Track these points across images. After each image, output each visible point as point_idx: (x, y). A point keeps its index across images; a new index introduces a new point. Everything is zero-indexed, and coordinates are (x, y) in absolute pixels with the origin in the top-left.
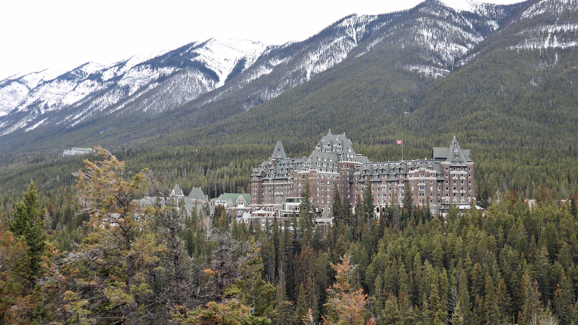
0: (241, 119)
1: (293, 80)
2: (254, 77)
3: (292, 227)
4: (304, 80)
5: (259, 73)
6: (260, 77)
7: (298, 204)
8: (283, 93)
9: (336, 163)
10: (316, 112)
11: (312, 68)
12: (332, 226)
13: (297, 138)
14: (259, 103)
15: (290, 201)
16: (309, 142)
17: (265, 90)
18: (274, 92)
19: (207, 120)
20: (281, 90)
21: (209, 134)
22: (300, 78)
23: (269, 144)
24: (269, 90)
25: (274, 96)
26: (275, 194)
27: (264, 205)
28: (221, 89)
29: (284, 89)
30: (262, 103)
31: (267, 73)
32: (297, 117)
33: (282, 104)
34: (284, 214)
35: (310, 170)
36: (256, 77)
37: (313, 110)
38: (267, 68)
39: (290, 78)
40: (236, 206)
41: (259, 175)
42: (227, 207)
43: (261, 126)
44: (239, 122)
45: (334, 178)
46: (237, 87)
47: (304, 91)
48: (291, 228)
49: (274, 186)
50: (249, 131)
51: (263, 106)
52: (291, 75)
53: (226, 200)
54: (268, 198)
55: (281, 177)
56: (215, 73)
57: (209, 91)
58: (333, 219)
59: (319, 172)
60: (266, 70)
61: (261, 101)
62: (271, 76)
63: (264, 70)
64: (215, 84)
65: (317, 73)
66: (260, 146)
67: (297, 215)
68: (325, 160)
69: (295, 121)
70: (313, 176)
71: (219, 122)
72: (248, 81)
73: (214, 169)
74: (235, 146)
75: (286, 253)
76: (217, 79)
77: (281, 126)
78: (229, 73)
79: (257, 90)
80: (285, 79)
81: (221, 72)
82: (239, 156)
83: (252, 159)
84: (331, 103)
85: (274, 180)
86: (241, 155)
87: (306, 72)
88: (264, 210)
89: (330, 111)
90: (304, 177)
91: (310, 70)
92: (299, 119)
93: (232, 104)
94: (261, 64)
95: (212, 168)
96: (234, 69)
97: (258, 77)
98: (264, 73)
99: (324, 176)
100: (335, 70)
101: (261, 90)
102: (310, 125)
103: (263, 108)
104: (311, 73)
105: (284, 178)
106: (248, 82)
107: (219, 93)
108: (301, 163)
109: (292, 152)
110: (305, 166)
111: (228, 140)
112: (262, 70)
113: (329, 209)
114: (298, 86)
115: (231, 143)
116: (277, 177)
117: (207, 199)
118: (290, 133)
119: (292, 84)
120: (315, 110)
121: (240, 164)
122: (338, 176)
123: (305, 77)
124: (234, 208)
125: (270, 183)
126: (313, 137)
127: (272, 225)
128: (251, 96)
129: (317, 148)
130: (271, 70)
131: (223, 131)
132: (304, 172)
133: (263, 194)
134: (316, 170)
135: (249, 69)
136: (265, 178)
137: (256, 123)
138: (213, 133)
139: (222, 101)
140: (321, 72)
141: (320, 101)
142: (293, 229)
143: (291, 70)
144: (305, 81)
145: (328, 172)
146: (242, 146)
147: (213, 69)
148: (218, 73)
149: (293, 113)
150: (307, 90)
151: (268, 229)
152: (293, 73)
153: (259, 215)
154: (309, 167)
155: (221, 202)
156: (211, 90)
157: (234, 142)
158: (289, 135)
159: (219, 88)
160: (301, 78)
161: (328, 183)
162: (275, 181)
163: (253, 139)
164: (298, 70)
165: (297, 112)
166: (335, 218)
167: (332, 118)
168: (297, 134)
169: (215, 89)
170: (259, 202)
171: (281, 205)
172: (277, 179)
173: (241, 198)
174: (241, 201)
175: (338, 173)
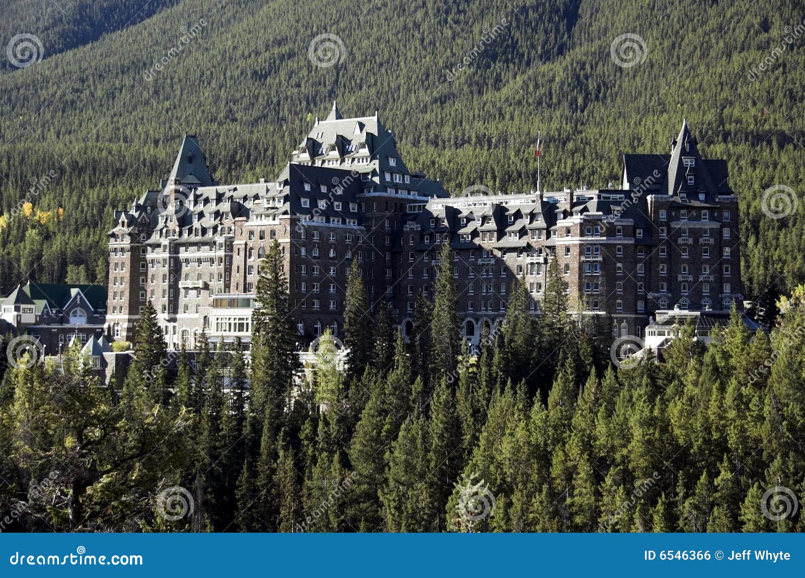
9: (354, 198)
26: (181, 285)
35: (281, 217)
40: (63, 320)
41: (133, 230)
42: (37, 323)
45: (349, 241)
54: (159, 296)
55: (198, 238)
68: (324, 190)
70: (290, 235)
85: (176, 244)
90: (262, 238)
99: (321, 235)
105: (205, 239)
110: (266, 205)
116: (186, 238)
122: (358, 232)
124: (58, 325)
129: (301, 155)
132: (264, 222)
133: (145, 285)
136: (151, 241)
154: (277, 209)
155: (17, 309)
161: (333, 254)
162: (179, 248)
171: (195, 315)
172: (185, 244)
173: (79, 297)
174: (76, 307)
175: (359, 225)
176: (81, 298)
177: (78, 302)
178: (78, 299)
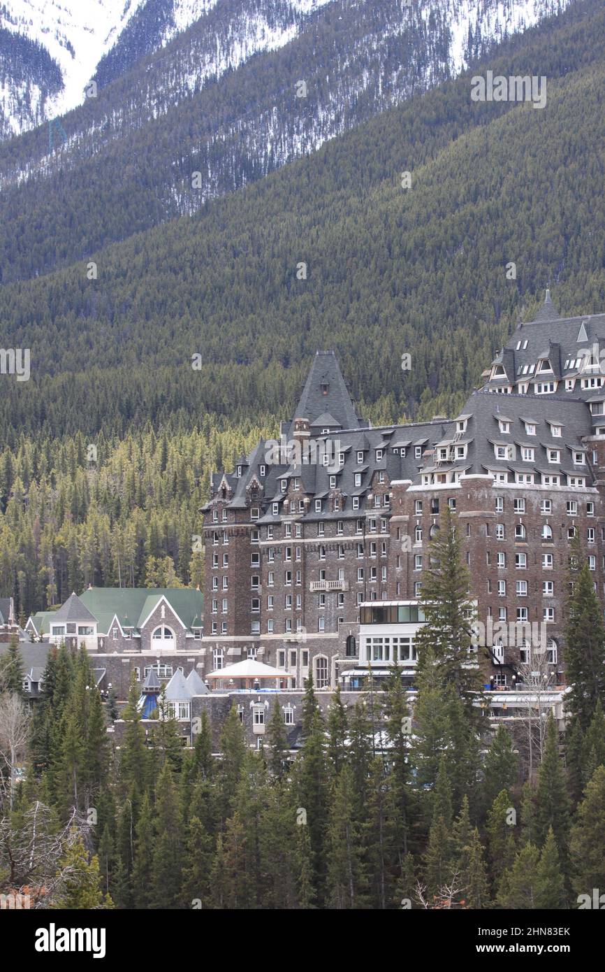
0: (162, 252)
1: (388, 72)
2: (215, 67)
3: (384, 735)
4: (437, 72)
5: (236, 45)
6: (242, 65)
7: (410, 630)
8: (348, 134)
9: (580, 443)
10: (494, 215)
11: (473, 16)
12: (563, 726)
13: (411, 332)
14: (239, 180)
15: (381, 616)
16: (468, 349)
17: (267, 119)
18: (308, 126)
19: (12, 260)
20: (338, 120)
21: (22, 323)
22: (423, 62)
23: (286, 364)
24: (282, 119)
25: (304, 145)
26: (312, 587)
27: (263, 637)
28: (73, 121)
29: (350, 115)
30: (252, 178)
31: (272, 46)
32: (410, 238)
33: (344, 183)
34: (353, 678)
35: (464, 476)
36: (223, 66)
37: (483, 205)
38: (271, 24)
39: (375, 63)
40: (140, 644)
41: (238, 502)
42: (100, 650)
43: (248, 280)
44: (152, 266)
45: (573, 512)
46: (143, 113)
47: (438, 122)
48: (381, 739)
49: (305, 550)
50: (195, 303)
51: (261, 192)
52: (381, 49)
53: (92, 618)
54: (279, 605)
55: (337, 512)
56: (44, 54)
57: (18, 132)
58: (566, 697)
59: (505, 484)
60: (268, 31)
61: (249, 168)
62: (288, 59)
63: (259, 35)
64: (43, 101)
65: (498, 38)
66: (248, 371)
67: (409, 682)
68: (531, 431)
69: (403, 254)
70: (479, 505)
71: (64, 272)
72: (191, 81)
73: (44, 478)
74: (137, 375)
75: (361, 850)
76: (51, 78)
77: (341, 278)
78: (106, 49)
79: (231, 119)
80: (355, 72)
81: (69, 47)
82: (153, 417)
83: (213, 431)
84: (561, 169)
85: (304, 523)
86: (161, 415)
87: (447, 37)
88: (265, 659)
89: (556, 209)
90: (435, 510)
91: (465, 24)
92: (420, 245)
93: (119, 188)
94: (247, 8)
95: (36, 475)
96: (125, 33)
97: (236, 64)
98: (261, 45)
99: (528, 504)
100: (576, 26)
101: (247, 120)
102: (468, 271)
103: (260, 200)
104: (471, 41)
105: (349, 514)
106: (191, 85)
107: (62, 141)
108: (424, 447)
109: (392, 395)
110: (440, 459)
111: (106, 349)
112: (253, 32)
113: (554, 648)
114: (411, 100)
115: (119, 361)
116: (318, 513)
117: (12, 617)
118: (379, 311)
119: (388, 90)
120: (493, 203)
121: (158, 456)
122: (588, 498)
123: (444, 55)
124: (132, 653)
125: (288, 540)
126: (483, 326)
127: (298, 728)
128: (203, 150)
129: (495, 377)
130: (292, 32)
131: (83, 308)
132: (438, 485)
133: (259, 588)
134: (490, 476)
135: (196, 29)
136: (267, 518)
137: (227, 270)
138: (37, 318)
139: (74, 174)
140: (516, 35)
141: (512, 165)
142: (391, 745)
143: (377, 27)
144: (444, 74)
145: (544, 486)
146: (165, 372)
147: (33, 34)
148: (57, 53)
149: (392, 221)
150: (452, 118)
151: (280, 745)
152: (388, 40)
153: (241, 682)
154: (458, 463)
155: (71, 629)
156: (28, 126)
157: (134, 355)
158: (376, 320)
159: (60, 120)
160: (425, 65)
161: (547, 532)
162: (310, 529)
163: (215, 341)
164: (413, 28)
165: (410, 216)
166: (575, 690)
167: (567, 238)
168: (412, 313)
169: (46, 123)
170: (241, 624)
171: (334, 635)
172: (317, 522)
173: (163, 607)
174: (160, 623)
175: (588, 485)
176: (167, 610)
177: (163, 616)
178: (163, 613)
